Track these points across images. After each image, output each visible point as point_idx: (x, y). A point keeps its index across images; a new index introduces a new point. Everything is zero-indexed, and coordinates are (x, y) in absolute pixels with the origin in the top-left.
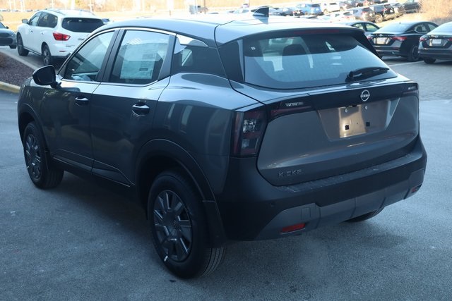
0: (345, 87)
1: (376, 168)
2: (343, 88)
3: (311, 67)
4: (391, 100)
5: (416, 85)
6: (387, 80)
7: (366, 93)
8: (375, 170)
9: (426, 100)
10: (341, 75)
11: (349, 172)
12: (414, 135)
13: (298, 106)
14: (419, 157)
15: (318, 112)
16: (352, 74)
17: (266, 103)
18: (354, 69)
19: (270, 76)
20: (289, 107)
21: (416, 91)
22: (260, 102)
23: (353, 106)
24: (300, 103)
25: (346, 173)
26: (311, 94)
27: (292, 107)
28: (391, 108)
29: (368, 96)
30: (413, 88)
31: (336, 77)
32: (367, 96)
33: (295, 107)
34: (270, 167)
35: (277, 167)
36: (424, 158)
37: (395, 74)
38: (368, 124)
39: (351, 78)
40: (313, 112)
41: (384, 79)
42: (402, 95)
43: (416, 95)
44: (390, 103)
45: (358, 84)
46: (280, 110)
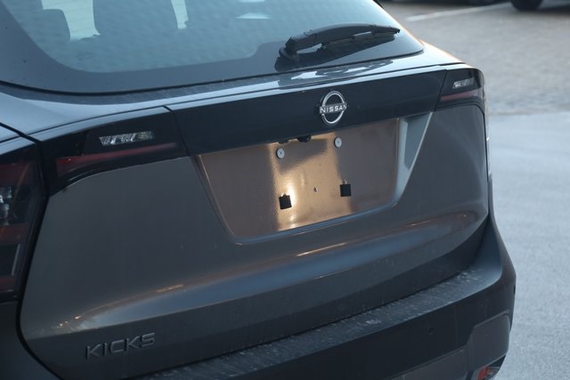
0: (275, 84)
1: (374, 318)
2: (271, 87)
3: (181, 25)
4: (409, 120)
5: (474, 74)
6: (395, 61)
7: (334, 100)
8: (372, 322)
9: (519, 113)
10: (263, 48)
11: (297, 334)
12: (477, 218)
13: (138, 144)
14: (494, 278)
15: (196, 161)
16: (292, 45)
17: (41, 137)
18: (298, 32)
19: (54, 54)
20: (110, 148)
21: (475, 93)
22: (21, 135)
23: (301, 139)
24: (144, 135)
25: (287, 337)
26: (173, 108)
27: (119, 146)
28: (409, 139)
29: (340, 108)
30: (466, 82)
31: (249, 55)
32: (336, 108)
33: (128, 146)
34: (63, 327)
35: (84, 326)
36: (508, 282)
37: (417, 43)
38: (345, 190)
39: (291, 57)
40: (183, 162)
41: (388, 59)
42: (437, 106)
43: (478, 104)
44: (404, 127)
45: (312, 75)
46: (86, 159)
